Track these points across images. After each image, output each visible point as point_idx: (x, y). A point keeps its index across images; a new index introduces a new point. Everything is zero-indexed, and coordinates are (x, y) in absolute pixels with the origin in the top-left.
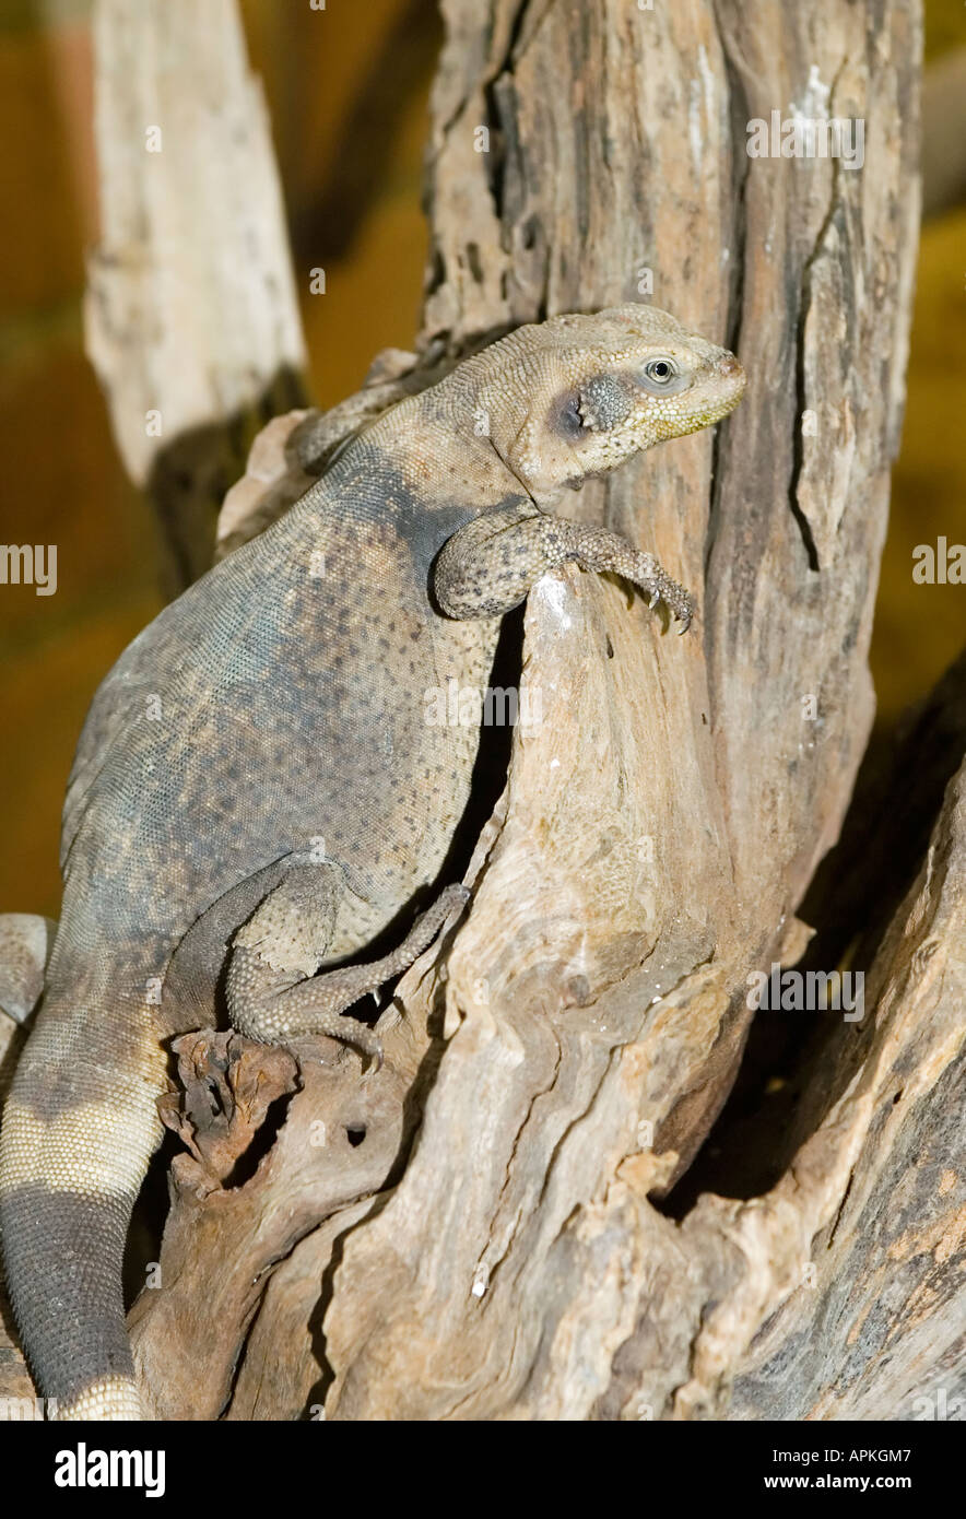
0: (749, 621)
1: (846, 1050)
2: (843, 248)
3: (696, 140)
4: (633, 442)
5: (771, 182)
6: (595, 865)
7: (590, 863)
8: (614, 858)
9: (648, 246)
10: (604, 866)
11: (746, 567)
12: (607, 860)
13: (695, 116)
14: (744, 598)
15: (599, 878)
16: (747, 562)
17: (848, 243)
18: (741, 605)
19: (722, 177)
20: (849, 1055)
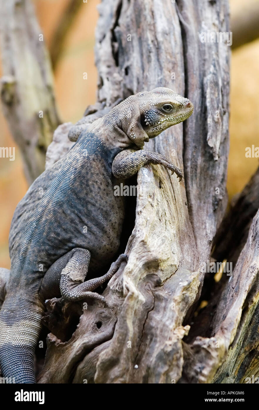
0: (196, 176)
1: (230, 294)
2: (215, 72)
3: (173, 43)
4: (161, 128)
5: (194, 54)
6: (161, 247)
7: (159, 246)
8: (166, 244)
9: (161, 73)
10: (164, 247)
11: (194, 161)
12: (164, 245)
13: (172, 37)
14: (194, 170)
15: (162, 250)
16: (194, 160)
17: (217, 70)
18: (194, 172)
19: (181, 53)
20: (231, 295)
